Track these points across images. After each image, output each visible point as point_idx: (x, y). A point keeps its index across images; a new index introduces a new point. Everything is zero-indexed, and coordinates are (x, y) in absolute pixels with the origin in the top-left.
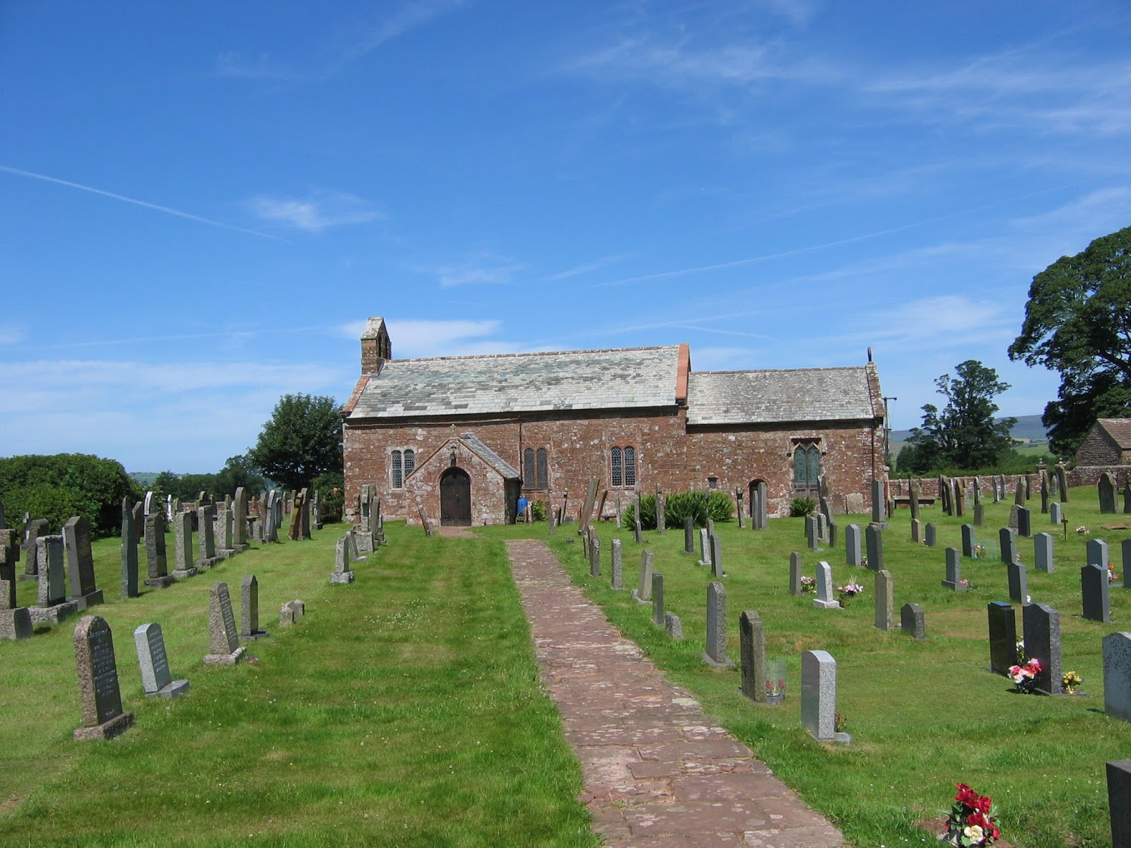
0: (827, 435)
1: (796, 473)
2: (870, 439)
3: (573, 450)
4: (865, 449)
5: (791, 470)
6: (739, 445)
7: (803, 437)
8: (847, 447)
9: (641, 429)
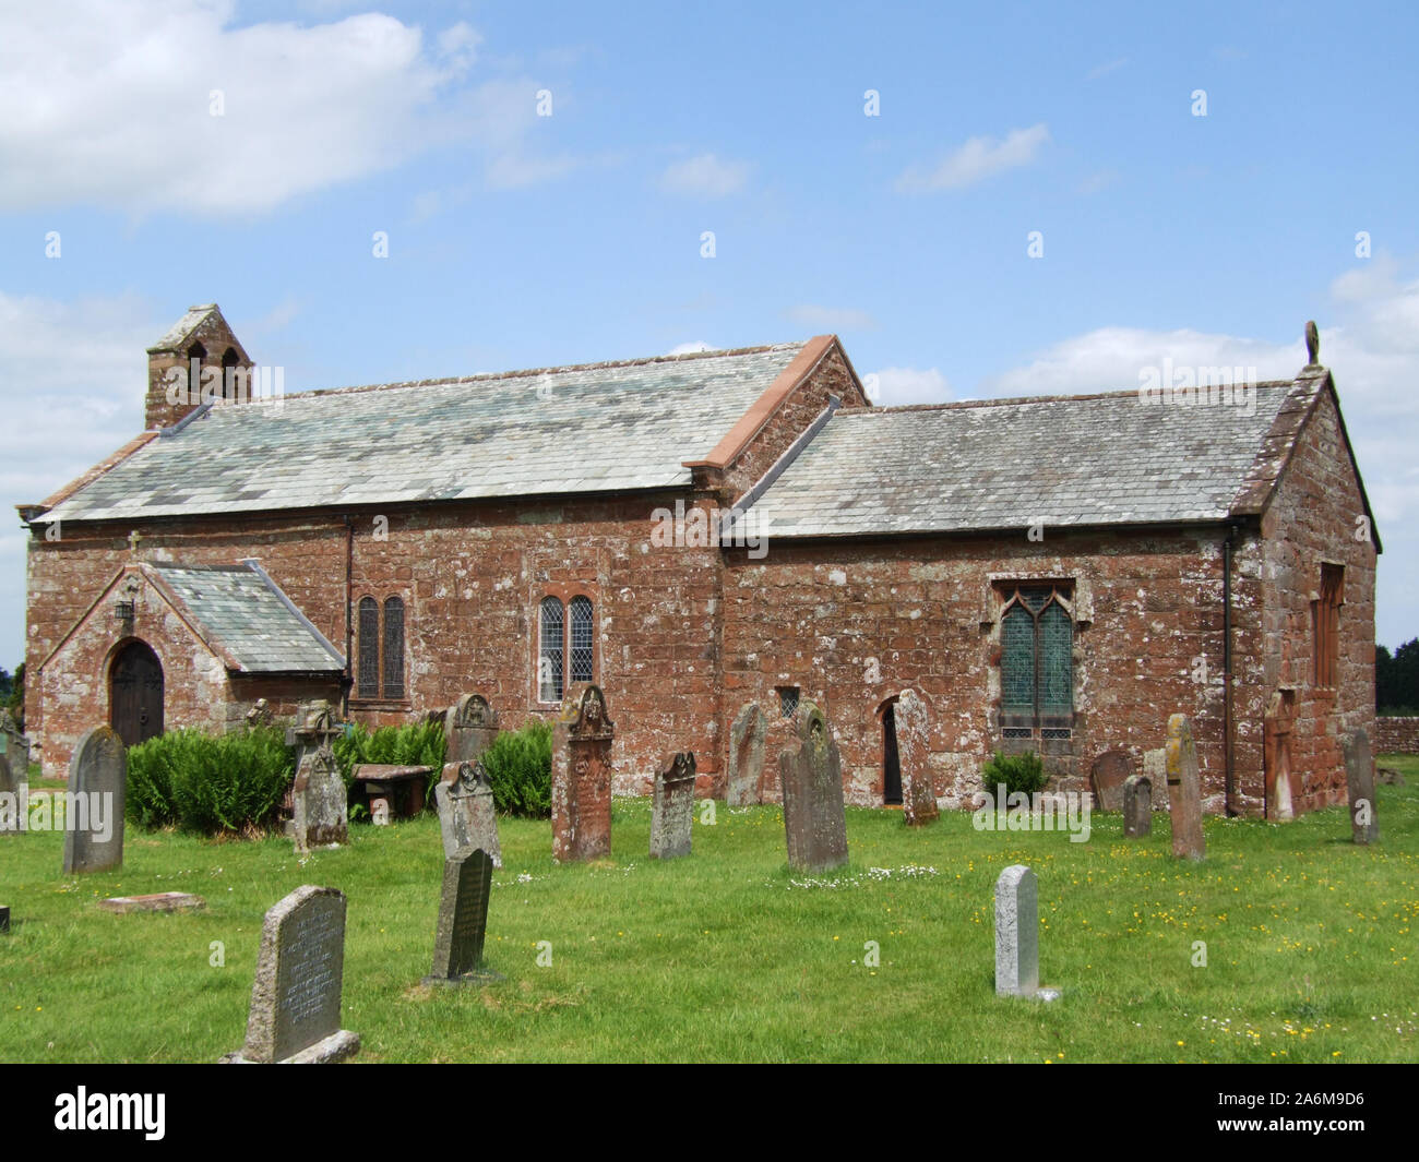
0: (1094, 572)
1: (1005, 681)
2: (1220, 585)
3: (458, 603)
4: (1204, 614)
5: (991, 672)
6: (856, 597)
7: (1024, 575)
8: (1153, 606)
9: (609, 551)
